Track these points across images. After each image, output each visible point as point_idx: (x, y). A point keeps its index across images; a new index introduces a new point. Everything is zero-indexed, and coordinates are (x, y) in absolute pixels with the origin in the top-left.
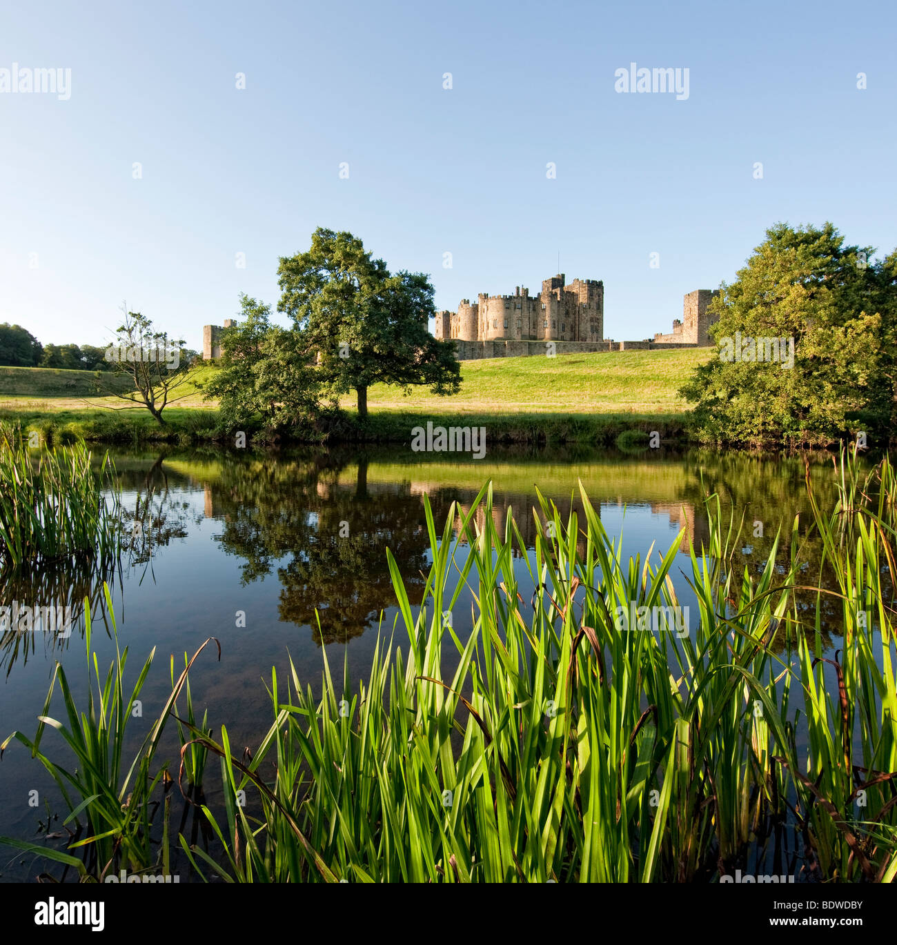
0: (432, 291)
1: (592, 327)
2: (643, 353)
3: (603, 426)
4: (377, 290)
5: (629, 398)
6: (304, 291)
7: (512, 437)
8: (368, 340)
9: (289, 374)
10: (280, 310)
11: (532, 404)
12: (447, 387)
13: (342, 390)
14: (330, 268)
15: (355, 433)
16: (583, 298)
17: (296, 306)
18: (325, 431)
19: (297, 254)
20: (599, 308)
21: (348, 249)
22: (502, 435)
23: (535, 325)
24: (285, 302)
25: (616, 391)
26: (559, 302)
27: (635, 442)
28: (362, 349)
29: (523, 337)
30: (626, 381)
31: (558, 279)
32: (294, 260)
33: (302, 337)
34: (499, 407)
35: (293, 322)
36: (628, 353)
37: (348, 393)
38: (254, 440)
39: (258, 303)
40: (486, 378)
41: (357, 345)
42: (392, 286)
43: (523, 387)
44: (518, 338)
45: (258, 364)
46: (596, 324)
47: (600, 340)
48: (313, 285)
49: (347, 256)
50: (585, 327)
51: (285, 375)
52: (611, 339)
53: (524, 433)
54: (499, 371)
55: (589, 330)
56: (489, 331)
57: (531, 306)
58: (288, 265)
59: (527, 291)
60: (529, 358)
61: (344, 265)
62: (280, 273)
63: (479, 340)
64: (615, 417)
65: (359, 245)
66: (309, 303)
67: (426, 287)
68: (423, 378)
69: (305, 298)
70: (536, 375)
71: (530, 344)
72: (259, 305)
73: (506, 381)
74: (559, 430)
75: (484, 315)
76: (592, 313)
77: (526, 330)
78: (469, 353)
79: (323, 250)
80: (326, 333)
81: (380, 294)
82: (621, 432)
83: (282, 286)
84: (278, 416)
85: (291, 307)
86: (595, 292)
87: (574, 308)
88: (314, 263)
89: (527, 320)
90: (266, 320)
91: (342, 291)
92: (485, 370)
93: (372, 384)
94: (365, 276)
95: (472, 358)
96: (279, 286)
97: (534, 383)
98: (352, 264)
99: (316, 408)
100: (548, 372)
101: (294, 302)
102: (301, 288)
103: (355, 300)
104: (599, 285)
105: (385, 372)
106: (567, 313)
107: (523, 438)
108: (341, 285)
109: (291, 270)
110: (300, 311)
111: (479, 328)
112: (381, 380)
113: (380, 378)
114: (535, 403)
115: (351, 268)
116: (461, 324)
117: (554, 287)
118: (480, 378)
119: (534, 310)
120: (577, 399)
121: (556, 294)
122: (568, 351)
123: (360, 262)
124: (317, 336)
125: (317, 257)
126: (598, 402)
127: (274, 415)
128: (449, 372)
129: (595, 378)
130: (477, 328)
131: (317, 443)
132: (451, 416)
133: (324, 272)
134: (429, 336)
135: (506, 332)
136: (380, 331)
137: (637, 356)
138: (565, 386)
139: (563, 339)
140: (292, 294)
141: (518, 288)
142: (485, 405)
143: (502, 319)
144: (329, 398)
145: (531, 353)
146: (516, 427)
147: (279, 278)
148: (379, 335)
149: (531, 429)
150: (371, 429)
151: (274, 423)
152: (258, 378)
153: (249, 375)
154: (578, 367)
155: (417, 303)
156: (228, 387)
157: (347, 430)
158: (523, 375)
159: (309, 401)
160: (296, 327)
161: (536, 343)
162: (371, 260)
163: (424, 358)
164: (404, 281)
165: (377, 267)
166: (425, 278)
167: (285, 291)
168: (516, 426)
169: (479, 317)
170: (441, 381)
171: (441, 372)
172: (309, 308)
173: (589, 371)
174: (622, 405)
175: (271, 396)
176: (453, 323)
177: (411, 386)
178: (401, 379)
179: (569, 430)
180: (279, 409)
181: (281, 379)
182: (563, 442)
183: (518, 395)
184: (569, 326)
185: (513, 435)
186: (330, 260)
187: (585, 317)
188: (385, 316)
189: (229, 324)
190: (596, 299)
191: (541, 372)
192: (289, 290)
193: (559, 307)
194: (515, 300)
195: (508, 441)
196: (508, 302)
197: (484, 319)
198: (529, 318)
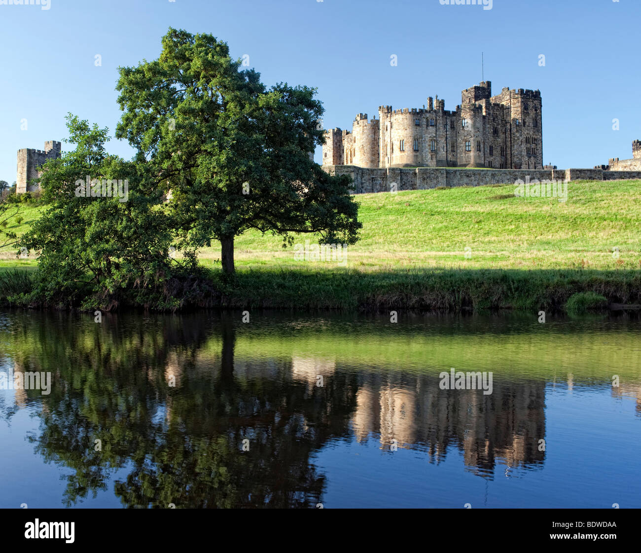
0: (319, 111)
1: (528, 149)
2: (595, 184)
3: (547, 287)
4: (248, 108)
5: (579, 245)
6: (151, 110)
7: (428, 302)
8: (235, 174)
9: (130, 220)
10: (119, 136)
11: (452, 253)
12: (340, 235)
13: (202, 240)
14: (185, 81)
15: (218, 297)
16: (515, 113)
17: (140, 130)
18: (178, 296)
19: (143, 63)
20: (537, 125)
21: (210, 56)
22: (415, 299)
23: (454, 148)
24: (127, 125)
25: (562, 235)
26: (484, 117)
27: (589, 308)
28: (227, 186)
29: (439, 163)
30: (574, 222)
31: (483, 88)
32: (138, 71)
33: (148, 171)
34: (410, 259)
35: (136, 151)
36: (576, 184)
37: (209, 245)
38: (82, 309)
39: (91, 127)
40: (391, 217)
41: (220, 181)
42: (268, 103)
43: (440, 229)
44: (432, 165)
45: (89, 208)
46: (533, 146)
47: (539, 166)
48: (163, 103)
49: (208, 65)
50: (520, 149)
51: (124, 223)
52: (553, 165)
53: (443, 298)
54: (409, 208)
55: (524, 153)
56: (394, 155)
57: (449, 123)
58: (131, 77)
59: (442, 103)
60: (447, 191)
61: (204, 77)
62: (119, 88)
63: (381, 166)
64: (563, 274)
65: (224, 51)
66: (157, 127)
67: (312, 105)
68: (308, 224)
69: (153, 118)
70: (457, 213)
71: (448, 172)
72: (92, 129)
73: (417, 221)
74: (488, 293)
75: (388, 134)
76: (527, 132)
77: (442, 154)
78: (367, 185)
79: (177, 58)
80: (180, 165)
81: (251, 115)
82: (570, 294)
83: (123, 105)
84: (115, 277)
85: (135, 132)
86: (531, 104)
87: (505, 125)
88: (164, 74)
89: (443, 140)
90: (101, 148)
91: (202, 110)
92: (389, 207)
93: (241, 232)
94: (233, 91)
95: (372, 191)
96: (119, 105)
97: (455, 225)
98: (214, 76)
99: (167, 265)
100: (473, 209)
101: (137, 125)
102: (148, 107)
103: (219, 122)
104: (536, 96)
105: (257, 216)
106: (495, 132)
107: (442, 303)
108: (200, 103)
109: (136, 84)
110: (146, 137)
111: (381, 151)
112: (252, 226)
113: (251, 223)
114: (457, 253)
115: (214, 81)
116: (357, 146)
117: (477, 98)
118: (383, 218)
119: (453, 127)
120: (512, 246)
121: (480, 107)
122: (498, 182)
123: (225, 73)
124: (167, 170)
125: (169, 66)
126: (539, 250)
127: (110, 274)
128: (342, 215)
129: (534, 218)
130: (378, 150)
131: (168, 312)
132: (346, 274)
133: (177, 86)
134: (317, 167)
135: (416, 156)
136: (251, 163)
137: (587, 189)
138: (494, 228)
139: (490, 165)
140: (135, 116)
141: (431, 99)
142: (390, 255)
143: (410, 140)
144: (183, 251)
145: (449, 185)
146: (433, 289)
147: (120, 94)
148: (250, 168)
149: (453, 291)
150: (239, 292)
151: (109, 285)
152: (90, 224)
153: (78, 220)
154: (511, 204)
155: (299, 125)
156: (50, 237)
157: (208, 295)
158: (439, 213)
159: (158, 255)
160: (140, 158)
161: (455, 171)
162: (239, 70)
163: (309, 197)
164: (283, 97)
165: (247, 79)
166: (311, 94)
167: (126, 111)
168: (434, 287)
169: (381, 136)
170: (333, 228)
171: (332, 216)
172: (158, 133)
173: (525, 208)
174: (570, 255)
175: (106, 250)
176: (346, 144)
177: (292, 234)
178: (279, 224)
179: (503, 292)
180: (117, 266)
181: (119, 228)
182: (495, 308)
183: (434, 241)
184: (499, 149)
185: (429, 299)
186: (186, 70)
187: (520, 137)
188: (257, 142)
189: (50, 147)
190: (532, 113)
191: (463, 210)
192: (131, 110)
193: (484, 124)
194: (428, 115)
195: (424, 308)
196: (418, 117)
197: (388, 139)
198: (446, 138)
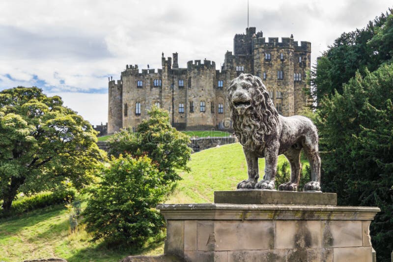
20: (284, 77)
57: (176, 82)
190: (276, 64)
196: (140, 78)
198: (173, 99)
